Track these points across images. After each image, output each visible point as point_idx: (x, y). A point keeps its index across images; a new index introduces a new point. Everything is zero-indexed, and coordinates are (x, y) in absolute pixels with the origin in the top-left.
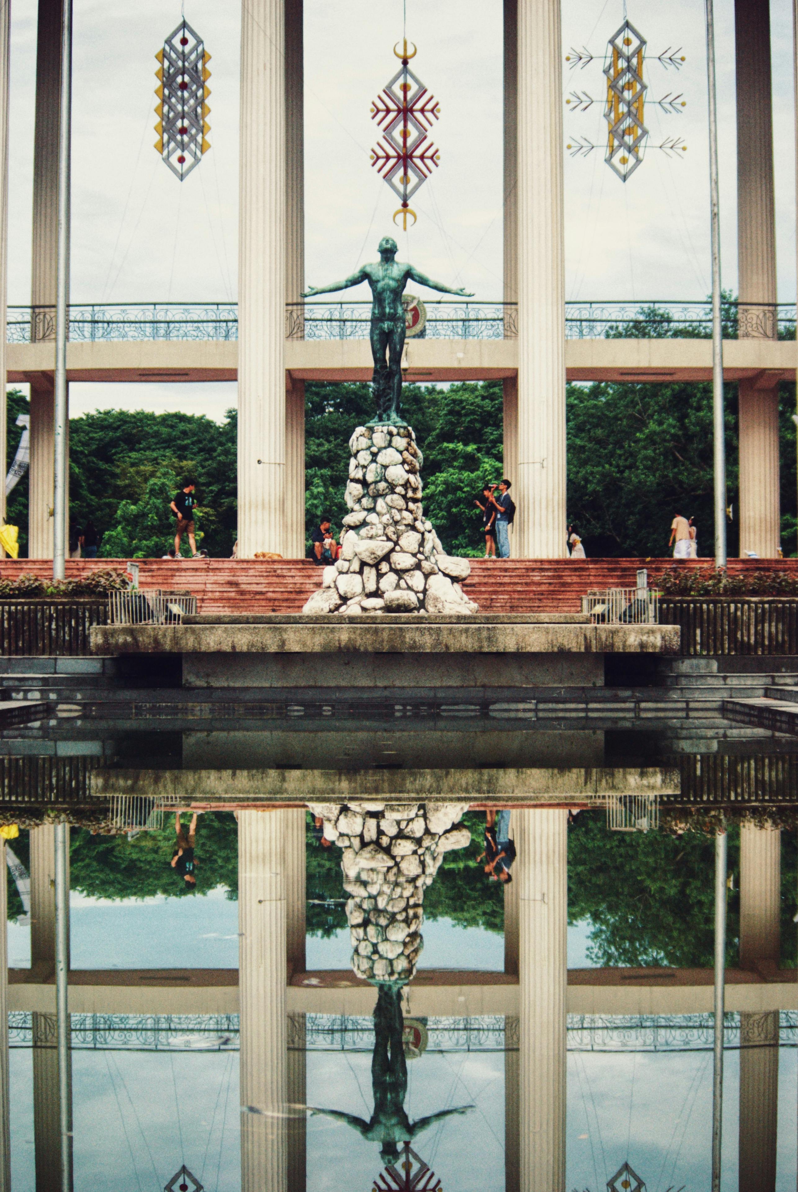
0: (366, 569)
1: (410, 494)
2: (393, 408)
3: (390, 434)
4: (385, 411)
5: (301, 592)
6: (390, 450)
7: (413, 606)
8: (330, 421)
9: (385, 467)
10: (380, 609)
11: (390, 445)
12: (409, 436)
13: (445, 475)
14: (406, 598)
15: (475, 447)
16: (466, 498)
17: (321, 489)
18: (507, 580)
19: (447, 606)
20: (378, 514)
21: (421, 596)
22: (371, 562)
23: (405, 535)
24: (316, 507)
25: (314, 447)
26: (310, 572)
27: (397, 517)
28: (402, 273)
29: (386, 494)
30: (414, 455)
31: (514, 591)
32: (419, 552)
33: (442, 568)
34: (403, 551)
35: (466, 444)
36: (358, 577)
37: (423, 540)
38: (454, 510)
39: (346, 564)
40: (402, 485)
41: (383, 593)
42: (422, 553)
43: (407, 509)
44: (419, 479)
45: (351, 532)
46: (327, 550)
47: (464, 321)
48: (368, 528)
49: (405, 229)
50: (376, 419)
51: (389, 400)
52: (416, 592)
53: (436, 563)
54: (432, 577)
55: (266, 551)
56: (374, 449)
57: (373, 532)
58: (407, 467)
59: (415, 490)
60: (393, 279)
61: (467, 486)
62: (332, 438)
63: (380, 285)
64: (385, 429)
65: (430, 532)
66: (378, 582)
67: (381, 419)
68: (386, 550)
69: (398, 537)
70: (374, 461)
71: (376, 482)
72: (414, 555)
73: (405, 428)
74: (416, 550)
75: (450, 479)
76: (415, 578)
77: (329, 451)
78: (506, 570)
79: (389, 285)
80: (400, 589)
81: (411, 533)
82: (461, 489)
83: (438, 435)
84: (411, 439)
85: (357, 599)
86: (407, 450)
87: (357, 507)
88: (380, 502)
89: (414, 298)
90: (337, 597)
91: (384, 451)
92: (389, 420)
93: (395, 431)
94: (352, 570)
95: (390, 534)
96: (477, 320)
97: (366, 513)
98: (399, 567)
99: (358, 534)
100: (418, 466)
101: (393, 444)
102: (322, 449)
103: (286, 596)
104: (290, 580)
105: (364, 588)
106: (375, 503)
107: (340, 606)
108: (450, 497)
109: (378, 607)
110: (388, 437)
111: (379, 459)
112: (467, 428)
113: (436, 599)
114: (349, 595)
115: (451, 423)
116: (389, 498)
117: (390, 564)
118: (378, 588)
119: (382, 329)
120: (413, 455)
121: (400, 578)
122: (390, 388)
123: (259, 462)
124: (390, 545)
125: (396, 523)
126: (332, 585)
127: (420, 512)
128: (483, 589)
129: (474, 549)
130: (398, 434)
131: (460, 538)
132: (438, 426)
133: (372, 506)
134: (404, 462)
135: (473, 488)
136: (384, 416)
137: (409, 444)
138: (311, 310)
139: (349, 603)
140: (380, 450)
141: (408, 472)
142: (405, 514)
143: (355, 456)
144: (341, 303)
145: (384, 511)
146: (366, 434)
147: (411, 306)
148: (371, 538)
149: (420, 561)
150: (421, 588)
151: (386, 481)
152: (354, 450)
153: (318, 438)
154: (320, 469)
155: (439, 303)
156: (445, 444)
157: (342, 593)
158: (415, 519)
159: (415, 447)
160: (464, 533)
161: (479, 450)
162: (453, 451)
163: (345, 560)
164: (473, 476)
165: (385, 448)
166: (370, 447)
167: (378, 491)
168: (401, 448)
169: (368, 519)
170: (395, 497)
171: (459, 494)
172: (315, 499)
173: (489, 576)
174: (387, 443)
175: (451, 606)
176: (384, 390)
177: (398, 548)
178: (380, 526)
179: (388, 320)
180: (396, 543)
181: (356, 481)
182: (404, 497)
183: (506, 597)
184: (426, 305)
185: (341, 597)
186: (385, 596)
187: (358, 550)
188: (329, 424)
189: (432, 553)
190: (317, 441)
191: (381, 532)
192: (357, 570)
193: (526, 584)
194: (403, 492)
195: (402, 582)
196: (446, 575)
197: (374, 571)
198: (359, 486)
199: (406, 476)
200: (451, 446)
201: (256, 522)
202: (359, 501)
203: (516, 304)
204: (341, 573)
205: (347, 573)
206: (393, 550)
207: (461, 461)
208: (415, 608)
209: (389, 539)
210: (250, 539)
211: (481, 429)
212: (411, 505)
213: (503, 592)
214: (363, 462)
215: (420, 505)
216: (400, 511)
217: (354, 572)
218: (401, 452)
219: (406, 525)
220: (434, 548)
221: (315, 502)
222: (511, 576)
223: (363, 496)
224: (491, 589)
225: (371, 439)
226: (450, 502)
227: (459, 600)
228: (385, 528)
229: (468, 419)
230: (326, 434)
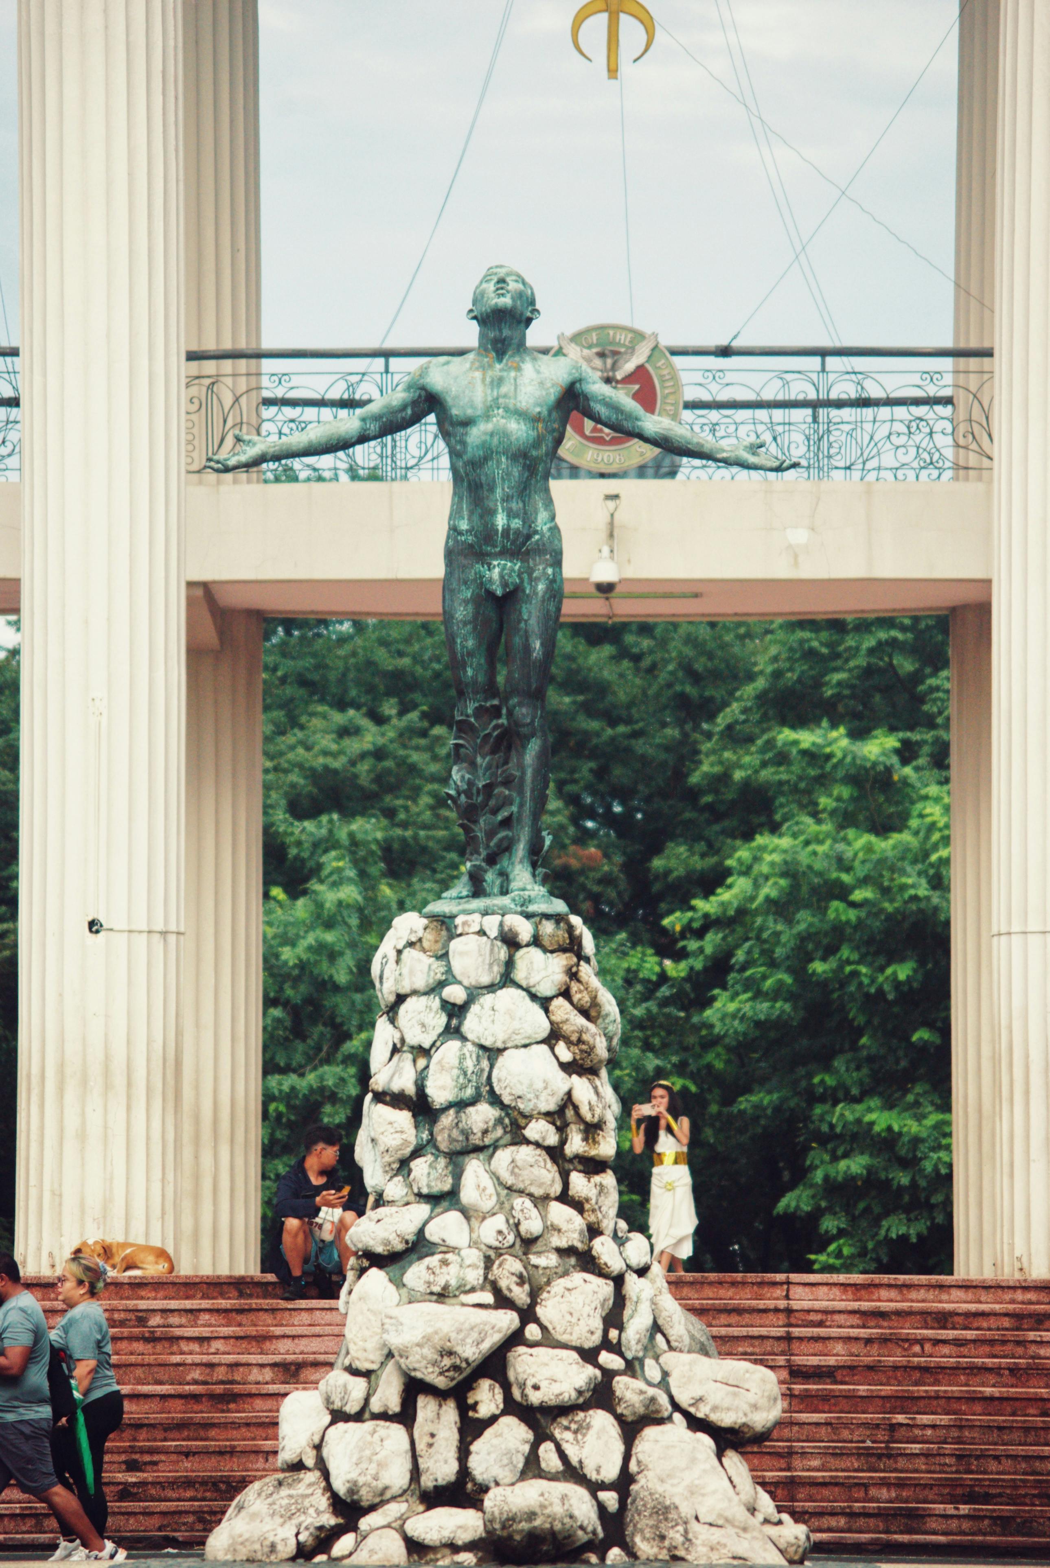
0: (426, 1407)
1: (576, 1144)
2: (521, 849)
3: (511, 941)
4: (491, 860)
5: (229, 1398)
6: (508, 994)
7: (582, 1537)
8: (384, 643)
9: (492, 1053)
10: (470, 1546)
11: (507, 979)
12: (573, 946)
13: (785, 842)
14: (558, 1509)
15: (892, 742)
16: (860, 925)
17: (350, 893)
18: (945, 1357)
19: (702, 1534)
20: (465, 1212)
21: (610, 1498)
22: (441, 1382)
23: (559, 1285)
24: (333, 955)
25: (327, 742)
26: (266, 1324)
27: (532, 1225)
28: (553, 394)
29: (496, 1146)
30: (590, 1011)
31: (972, 1399)
32: (606, 1345)
33: (684, 1400)
34: (549, 1341)
35: (859, 734)
36: (396, 1433)
37: (620, 1300)
38: (819, 967)
39: (358, 1386)
40: (548, 1115)
41: (484, 1489)
42: (616, 1349)
43: (564, 1197)
44: (608, 1092)
45: (375, 1275)
46: (324, 1246)
47: (815, 405)
48: (433, 1261)
49: (613, 71)
50: (462, 887)
51: (507, 823)
52: (594, 1487)
53: (664, 1384)
54: (650, 1433)
55: (116, 1236)
56: (455, 994)
57: (450, 1276)
58: (565, 1053)
59: (592, 1130)
60: (520, 414)
61: (865, 881)
62: (389, 708)
63: (476, 435)
64: (492, 924)
65: (642, 1272)
66: (464, 1453)
67: (478, 890)
68: (493, 1339)
69: (534, 1295)
70: (453, 1031)
71: (461, 1105)
72: (589, 1355)
73: (558, 919)
74: (596, 1339)
75: (804, 857)
76: (591, 1436)
77: (379, 754)
78: (943, 1319)
79: (505, 434)
80: (541, 1474)
81: (578, 1278)
82: (841, 892)
83: (762, 698)
84: (581, 957)
85: (394, 1510)
86: (566, 994)
87: (395, 1189)
88: (474, 1167)
89: (639, 336)
90: (323, 1502)
91: (487, 1000)
92: (504, 892)
93: (524, 930)
94: (376, 1406)
95: (507, 1282)
96: (865, 403)
97: (423, 1210)
98: (535, 1398)
99: (399, 1283)
100: (601, 1050)
101: (520, 974)
102: (354, 746)
103: (177, 1412)
104: (194, 1355)
105: (416, 1473)
106: (458, 1175)
107: (335, 1533)
108: (805, 920)
109: (463, 1538)
110: (503, 952)
111: (471, 1025)
112: (868, 672)
113: (663, 1511)
114: (366, 1496)
115: (810, 654)
116: (503, 1157)
117: (506, 1387)
118: (464, 1472)
119: (481, 583)
120: (584, 1012)
121: (541, 1436)
122: (507, 782)
123: (94, 926)
124: (508, 1320)
125: (528, 1243)
126: (310, 1462)
127: (610, 1203)
128: (863, 1389)
129: (889, 1105)
130: (536, 941)
131: (839, 1063)
132: (763, 664)
133: (447, 1186)
134: (554, 1037)
135: (886, 891)
136: (490, 876)
137: (573, 975)
138: (281, 377)
139: (365, 1523)
140: (474, 994)
141: (569, 1068)
142: (559, 1212)
143: (392, 1010)
144: (387, 354)
145: (488, 1203)
146: (429, 938)
147: (629, 366)
148: (442, 1296)
149: (609, 1375)
150: (611, 1472)
151: (495, 1100)
152: (386, 992)
153: (341, 705)
154: (348, 814)
155: (725, 352)
156: (786, 735)
157: (340, 1486)
158: (594, 1231)
159: (595, 982)
160: (854, 1047)
161: (907, 753)
162: (812, 756)
163: (355, 1372)
164: (886, 846)
165: (491, 988)
166: (441, 985)
167: (467, 1134)
168: (546, 989)
169: (433, 1233)
170: (525, 1153)
171: (836, 909)
172: (329, 925)
173: (884, 1340)
174: (497, 970)
175: (716, 1535)
176: (489, 788)
177: (532, 1331)
178: (474, 1256)
179: (504, 553)
180: (528, 1315)
181: (397, 1100)
182: (555, 1153)
183: (944, 1419)
184: (679, 361)
185: (338, 1504)
186: (489, 1501)
187: (395, 1341)
188: (381, 655)
189: (649, 1346)
190: (338, 718)
191: (475, 1276)
192: (395, 1406)
193: (1014, 1370)
194: (552, 1139)
195: (547, 1452)
196: (697, 1424)
197: (450, 1413)
198: (404, 1118)
199: (561, 1082)
200: (807, 738)
201: (82, 1136)
202: (403, 1166)
203: (988, 353)
204: (338, 1416)
205: (358, 1417)
206: (516, 1339)
207: (845, 792)
208: (590, 1546)
209: (503, 1301)
210: (58, 1195)
211: (917, 678)
212: (579, 1183)
213: (930, 1403)
214: (416, 1037)
215: (608, 1179)
216: (541, 1201)
217: (384, 1416)
218: (545, 1003)
219: (564, 1252)
220: (656, 1328)
221: (329, 937)
222: (959, 1343)
223: (417, 1153)
224: (887, 1390)
225: (444, 956)
226: (803, 938)
227: (741, 1514)
228: (488, 1263)
229: (870, 642)
230: (371, 689)
